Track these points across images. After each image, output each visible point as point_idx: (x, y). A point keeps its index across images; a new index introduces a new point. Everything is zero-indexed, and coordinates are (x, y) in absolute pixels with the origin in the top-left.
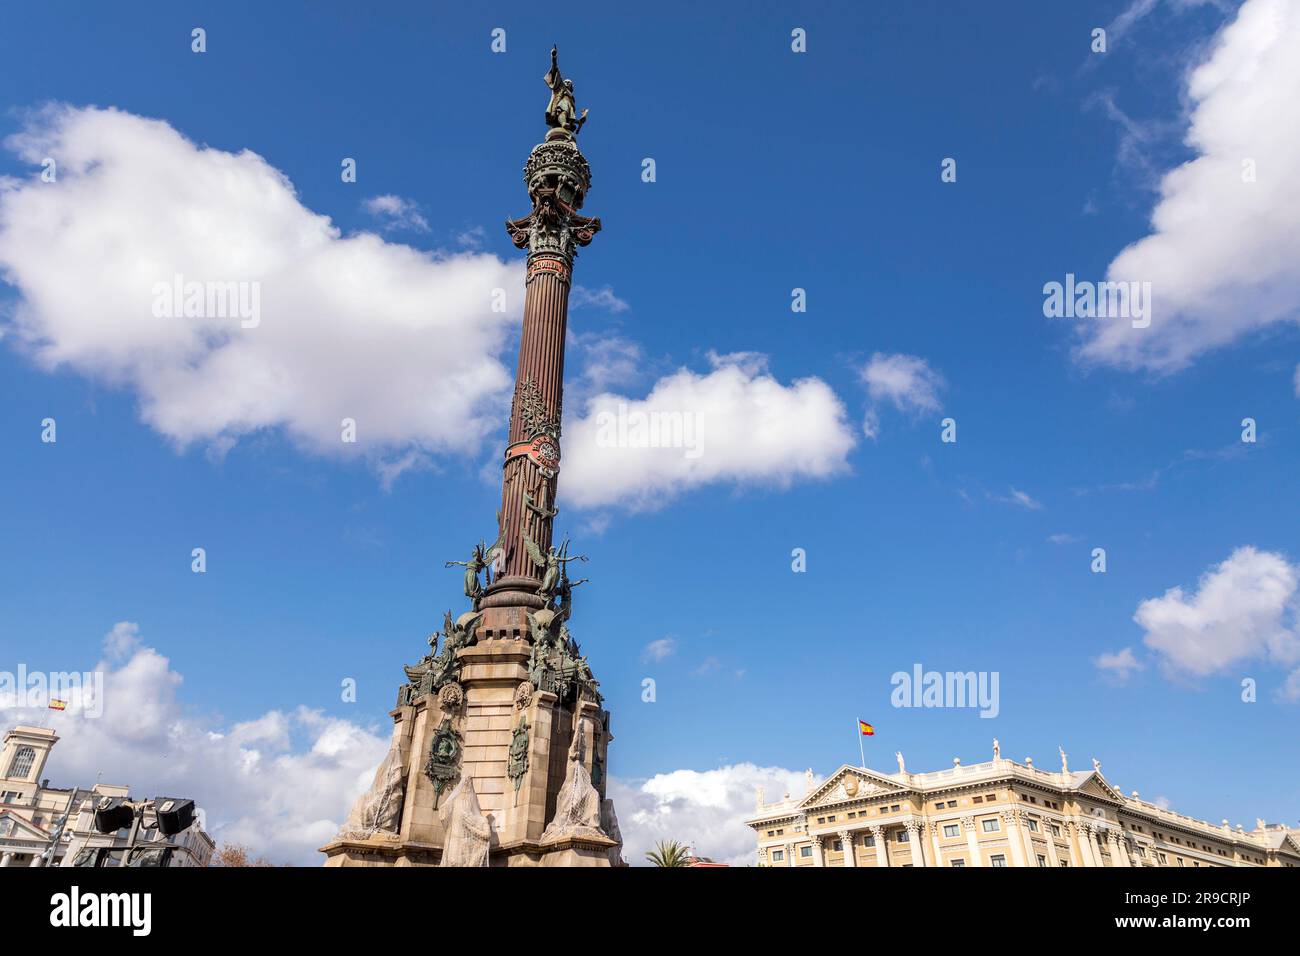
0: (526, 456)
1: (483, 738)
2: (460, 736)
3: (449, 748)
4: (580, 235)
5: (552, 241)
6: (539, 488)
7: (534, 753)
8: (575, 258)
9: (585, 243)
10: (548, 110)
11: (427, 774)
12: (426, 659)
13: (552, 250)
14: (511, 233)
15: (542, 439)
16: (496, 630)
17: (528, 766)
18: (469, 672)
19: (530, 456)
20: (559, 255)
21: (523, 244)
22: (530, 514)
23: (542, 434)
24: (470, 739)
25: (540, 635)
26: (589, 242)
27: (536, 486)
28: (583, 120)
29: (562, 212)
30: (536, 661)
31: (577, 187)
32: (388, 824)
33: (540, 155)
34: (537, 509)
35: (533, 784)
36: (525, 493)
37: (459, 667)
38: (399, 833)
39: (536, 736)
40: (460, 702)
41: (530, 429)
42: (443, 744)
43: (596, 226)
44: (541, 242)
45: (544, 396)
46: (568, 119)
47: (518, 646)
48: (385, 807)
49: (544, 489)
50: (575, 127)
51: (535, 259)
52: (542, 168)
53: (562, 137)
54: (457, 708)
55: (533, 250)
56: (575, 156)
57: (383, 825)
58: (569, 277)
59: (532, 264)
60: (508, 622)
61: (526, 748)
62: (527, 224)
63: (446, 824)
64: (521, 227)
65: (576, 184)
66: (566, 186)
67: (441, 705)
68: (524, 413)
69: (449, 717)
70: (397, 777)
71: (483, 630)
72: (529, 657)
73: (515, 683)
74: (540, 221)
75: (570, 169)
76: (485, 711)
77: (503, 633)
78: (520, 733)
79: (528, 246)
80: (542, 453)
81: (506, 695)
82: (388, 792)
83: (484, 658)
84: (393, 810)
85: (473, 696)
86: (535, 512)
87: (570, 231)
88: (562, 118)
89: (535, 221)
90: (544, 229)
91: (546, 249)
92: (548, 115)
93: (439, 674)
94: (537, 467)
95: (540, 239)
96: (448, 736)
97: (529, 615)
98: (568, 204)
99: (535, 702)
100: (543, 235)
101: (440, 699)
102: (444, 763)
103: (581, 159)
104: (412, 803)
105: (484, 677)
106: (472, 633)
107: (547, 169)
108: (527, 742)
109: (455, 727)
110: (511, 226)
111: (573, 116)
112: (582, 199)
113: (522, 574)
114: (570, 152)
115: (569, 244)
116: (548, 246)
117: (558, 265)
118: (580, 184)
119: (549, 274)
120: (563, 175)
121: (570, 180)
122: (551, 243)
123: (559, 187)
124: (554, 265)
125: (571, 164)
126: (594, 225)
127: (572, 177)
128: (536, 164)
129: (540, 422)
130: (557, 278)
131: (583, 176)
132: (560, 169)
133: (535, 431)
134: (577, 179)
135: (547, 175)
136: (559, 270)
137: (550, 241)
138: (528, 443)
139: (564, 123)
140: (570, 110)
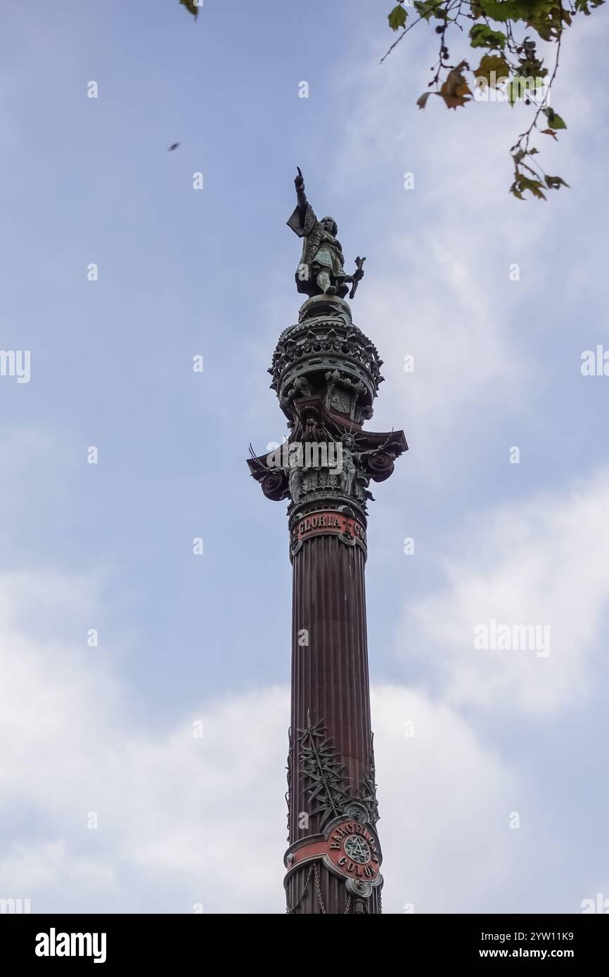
0: (320, 862)
4: (373, 463)
5: (326, 480)
8: (368, 502)
13: (327, 495)
14: (256, 475)
20: (339, 502)
21: (279, 492)
26: (390, 471)
31: (358, 385)
33: (291, 345)
41: (322, 813)
44: (309, 484)
50: (346, 289)
51: (300, 515)
52: (297, 365)
53: (325, 309)
56: (348, 334)
59: (296, 524)
65: (356, 381)
66: (340, 385)
68: (311, 785)
75: (341, 357)
88: (323, 279)
91: (318, 497)
94: (341, 878)
98: (347, 416)
107: (306, 365)
110: (257, 465)
111: (341, 272)
112: (370, 403)
114: (341, 331)
117: (341, 520)
118: (364, 379)
119: (326, 537)
120: (332, 371)
121: (346, 375)
122: (323, 485)
123: (329, 390)
124: (333, 520)
125: (345, 350)
126: (395, 443)
127: (348, 370)
128: (287, 358)
129: (337, 797)
130: (340, 542)
131: (368, 365)
132: (326, 361)
133: (332, 816)
134: (357, 373)
135: (306, 375)
136: (343, 527)
137: (323, 482)
138: (320, 838)
139: (328, 286)
140: (335, 263)
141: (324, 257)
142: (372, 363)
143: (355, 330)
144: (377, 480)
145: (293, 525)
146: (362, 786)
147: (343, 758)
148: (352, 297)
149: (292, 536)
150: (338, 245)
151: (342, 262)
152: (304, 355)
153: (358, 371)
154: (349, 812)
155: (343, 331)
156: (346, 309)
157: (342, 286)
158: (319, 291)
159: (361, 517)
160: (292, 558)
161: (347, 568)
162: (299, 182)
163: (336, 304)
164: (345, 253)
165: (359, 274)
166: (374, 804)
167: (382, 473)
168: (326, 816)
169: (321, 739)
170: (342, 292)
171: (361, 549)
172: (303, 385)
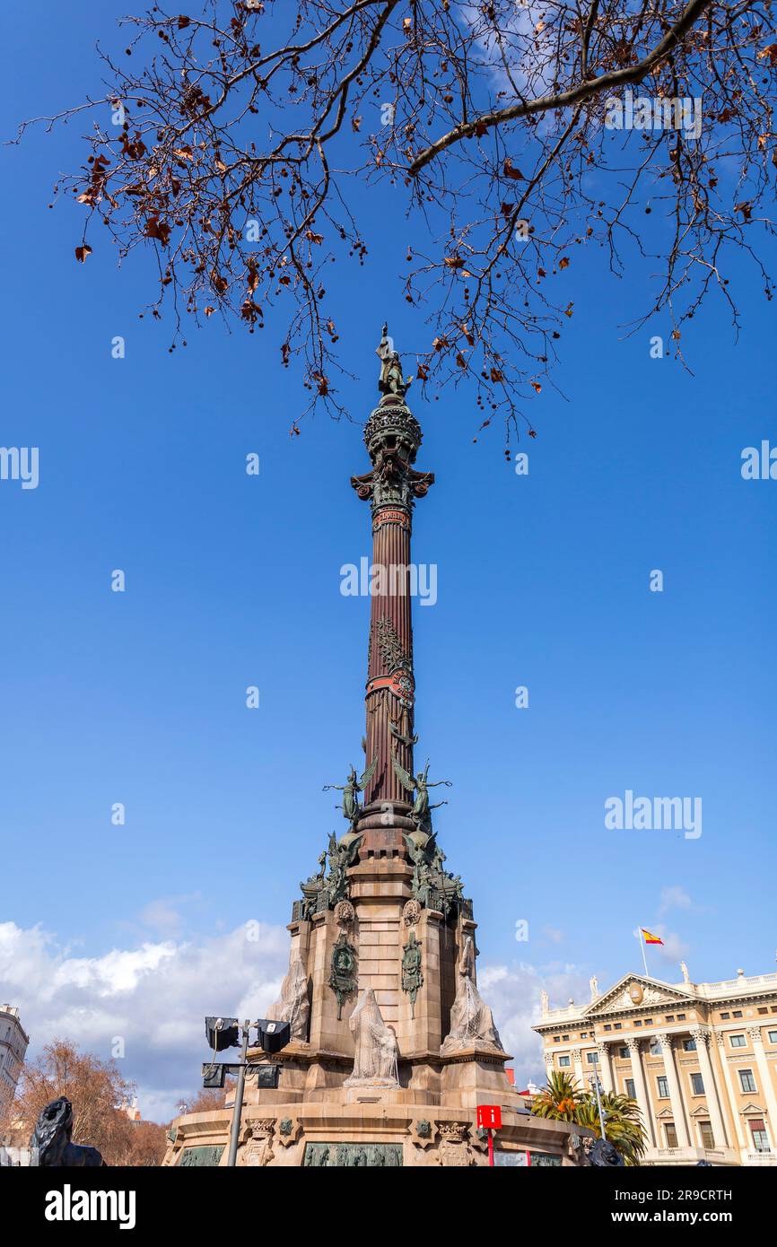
0: (387, 688)
1: (375, 953)
2: (354, 950)
3: (347, 961)
4: (417, 488)
5: (395, 494)
6: (401, 718)
7: (428, 968)
9: (421, 494)
10: (381, 378)
11: (331, 986)
12: (318, 877)
13: (395, 502)
14: (355, 487)
15: (400, 672)
16: (377, 850)
17: (423, 981)
18: (357, 890)
19: (391, 688)
20: (402, 507)
21: (367, 496)
22: (395, 742)
23: (400, 669)
24: (363, 953)
25: (417, 856)
26: (426, 494)
27: (399, 715)
28: (409, 385)
29: (401, 468)
30: (420, 880)
31: (412, 446)
32: (299, 1032)
33: (379, 419)
34: (401, 737)
35: (429, 998)
36: (389, 723)
37: (349, 884)
38: (308, 1041)
39: (428, 952)
40: (353, 918)
41: (389, 664)
42: (342, 958)
43: (431, 480)
44: (385, 495)
45: (399, 633)
46: (399, 386)
47: (400, 866)
48: (296, 1016)
49: (405, 719)
51: (380, 510)
52: (381, 430)
53: (395, 402)
54: (350, 923)
55: (378, 502)
56: (409, 418)
57: (295, 1034)
58: (410, 525)
59: (378, 515)
60: (387, 842)
61: (419, 963)
62: (369, 479)
63: (356, 1034)
64: (365, 481)
65: (411, 443)
66: (403, 445)
67: (338, 920)
68: (383, 649)
69: (345, 932)
70: (304, 988)
71: (364, 850)
72: (412, 877)
73: (402, 901)
74: (383, 477)
75: (404, 430)
76: (375, 927)
77: (383, 853)
78: (411, 949)
79: (372, 498)
80: (402, 685)
81: (392, 912)
82: (297, 1001)
83: (371, 877)
84: (303, 1020)
85: (362, 912)
86: (399, 740)
87: (409, 485)
88: (393, 384)
89: (378, 477)
90: (386, 484)
91: (390, 502)
92: (381, 382)
93: (333, 891)
94: (398, 699)
95: (384, 493)
96: (345, 950)
97: (405, 836)
98: (405, 461)
99: (424, 920)
100: (386, 489)
101: (336, 916)
102: (344, 975)
103: (414, 422)
104: (319, 1013)
105: (373, 895)
106: (355, 853)
107: (386, 431)
108: (419, 957)
109: (350, 941)
110: (356, 481)
111: (403, 384)
112: (415, 456)
113: (393, 797)
114: (405, 416)
115: (409, 497)
116: (391, 499)
118: (414, 442)
119: (394, 524)
120: (400, 436)
123: (397, 446)
124: (398, 515)
129: (397, 657)
130: (401, 527)
133: (393, 666)
134: (412, 439)
135: (386, 437)
137: (393, 494)
138: (388, 677)
139: (397, 391)
140: (399, 377)
141: (394, 373)
142: (419, 435)
146: (408, 653)
147: (399, 639)
150: (401, 368)
154: (402, 666)
157: (403, 390)
158: (392, 392)
162: (386, 330)
169: (390, 627)
172: (384, 442)
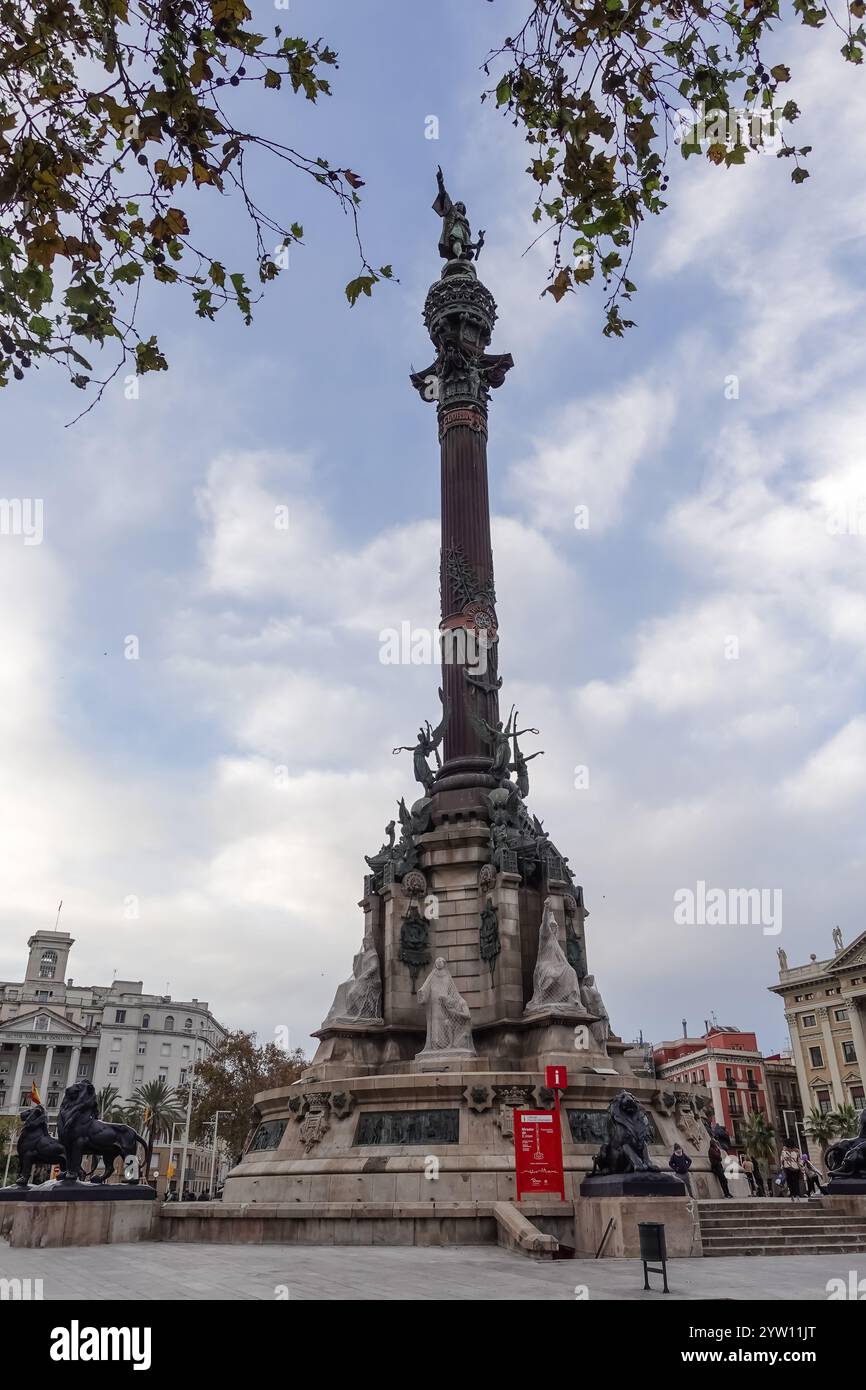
1: (452, 923)
2: (428, 922)
3: (418, 935)
4: (491, 376)
5: (461, 389)
7: (507, 935)
8: (489, 402)
10: (442, 241)
11: (402, 960)
12: (385, 849)
13: (462, 399)
15: (475, 607)
16: (453, 813)
17: (500, 947)
18: (429, 859)
19: (465, 627)
20: (471, 403)
23: (475, 604)
24: (439, 924)
29: (468, 354)
30: (496, 842)
31: (483, 323)
34: (479, 684)
36: (464, 668)
37: (420, 855)
39: (505, 917)
40: (424, 889)
42: (412, 931)
43: (508, 361)
44: (449, 392)
45: (472, 561)
46: (463, 246)
47: (476, 829)
50: (473, 254)
51: (445, 412)
52: (441, 309)
53: (459, 269)
54: (422, 894)
55: (442, 402)
56: (475, 288)
59: (443, 418)
60: (465, 804)
63: (426, 1007)
65: (480, 319)
66: (469, 324)
67: (406, 892)
68: (454, 583)
69: (414, 903)
71: (438, 815)
72: (488, 839)
73: (477, 866)
74: (446, 369)
75: (471, 304)
77: (458, 817)
78: (488, 916)
80: (478, 623)
81: (469, 879)
83: (443, 844)
85: (437, 882)
86: (477, 687)
87: (479, 374)
88: (458, 245)
89: (440, 369)
91: (456, 399)
92: (443, 246)
93: (399, 863)
95: (448, 389)
96: (415, 923)
97: (484, 796)
98: (475, 345)
99: (500, 884)
100: (451, 384)
101: (404, 887)
102: (415, 949)
104: (391, 988)
105: (446, 862)
107: (446, 309)
109: (421, 912)
111: (469, 240)
112: (489, 334)
115: (480, 388)
116: (457, 395)
117: (471, 414)
118: (485, 318)
119: (462, 426)
120: (464, 313)
121: (473, 316)
122: (460, 391)
123: (462, 326)
124: (466, 415)
125: (472, 299)
126: (506, 362)
127: (475, 312)
128: (434, 305)
129: (471, 590)
130: (471, 429)
131: (487, 309)
132: (460, 306)
133: (467, 601)
134: (480, 314)
135: (447, 316)
136: (473, 420)
137: (459, 389)
138: (461, 615)
139: (460, 252)
140: (465, 235)
141: (457, 231)
142: (490, 307)
143: (479, 283)
144: (494, 387)
145: (440, 419)
146: (486, 583)
147: (474, 567)
148: (476, 259)
149: (440, 425)
150: (466, 222)
151: (470, 235)
152: (446, 302)
153: (481, 312)
154: (478, 599)
155: (470, 285)
156: (473, 269)
157: (469, 251)
158: (455, 256)
159: (484, 412)
160: (440, 440)
161: (476, 446)
162: (440, 176)
163: (465, 265)
164: (471, 227)
165: (481, 243)
166: (493, 593)
167: (497, 382)
168: (464, 601)
169: (461, 555)
170: (470, 256)
171: (484, 433)
172: (445, 323)
